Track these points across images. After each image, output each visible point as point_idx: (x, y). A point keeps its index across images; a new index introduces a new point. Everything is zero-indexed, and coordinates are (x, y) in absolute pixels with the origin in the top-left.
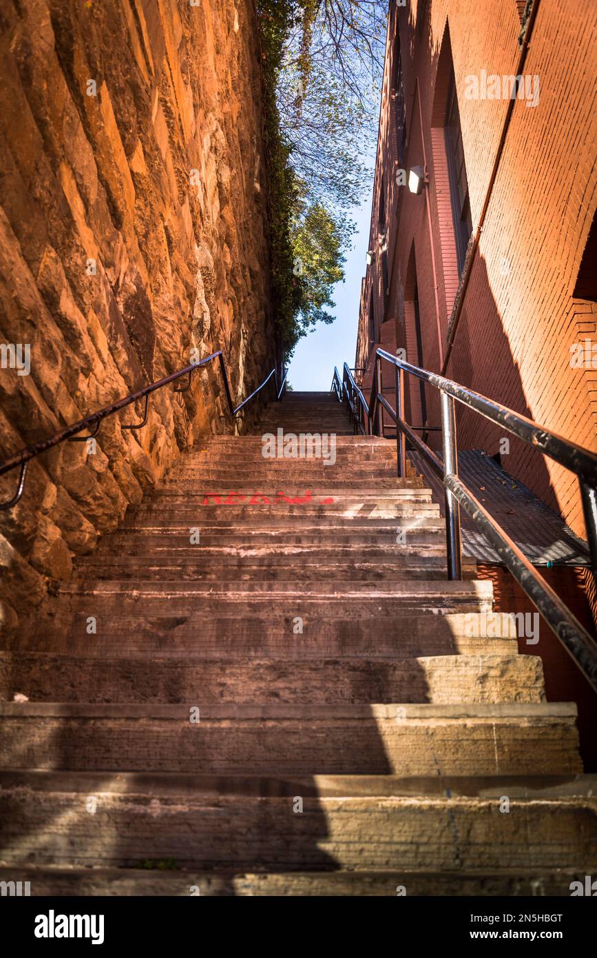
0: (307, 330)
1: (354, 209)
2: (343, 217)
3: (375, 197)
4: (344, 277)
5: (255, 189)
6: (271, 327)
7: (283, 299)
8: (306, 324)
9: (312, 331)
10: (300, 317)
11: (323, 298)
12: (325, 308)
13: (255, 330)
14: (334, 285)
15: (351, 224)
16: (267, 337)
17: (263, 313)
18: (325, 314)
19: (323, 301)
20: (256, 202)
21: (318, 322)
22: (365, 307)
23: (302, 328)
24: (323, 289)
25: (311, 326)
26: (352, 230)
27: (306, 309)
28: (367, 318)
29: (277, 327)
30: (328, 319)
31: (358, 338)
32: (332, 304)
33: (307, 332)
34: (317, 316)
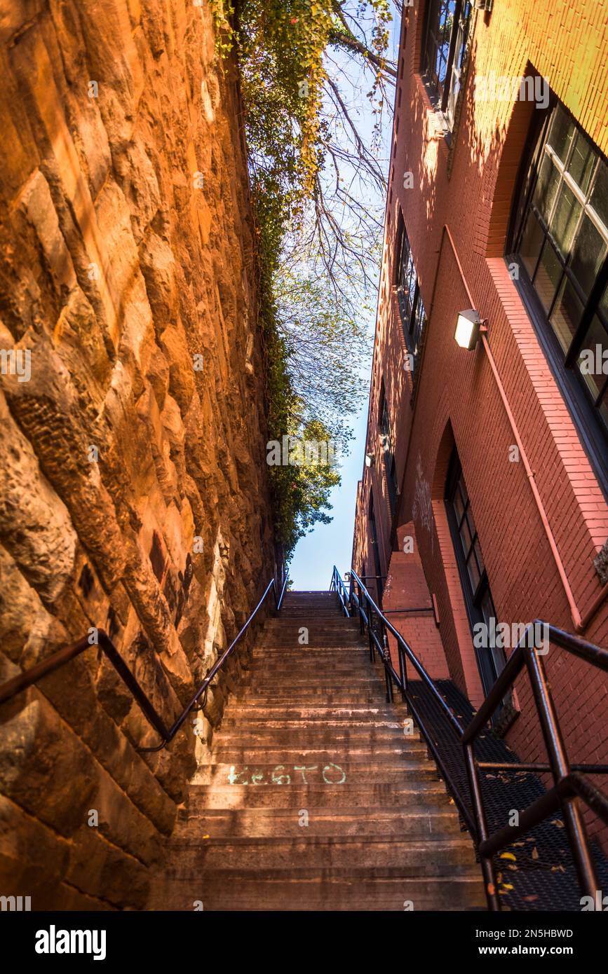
0: (306, 530)
1: (350, 416)
2: (340, 423)
3: (371, 402)
4: (340, 481)
5: (247, 369)
6: (269, 533)
7: (283, 501)
8: (305, 525)
9: (310, 531)
10: (299, 519)
11: (321, 501)
12: (322, 510)
13: (245, 539)
14: (331, 488)
15: (348, 430)
16: (264, 544)
17: (258, 517)
18: (323, 515)
19: (321, 503)
20: (249, 386)
21: (317, 522)
22: (362, 508)
23: (301, 528)
24: (320, 493)
25: (310, 527)
26: (349, 436)
27: (305, 511)
28: (365, 519)
29: (276, 531)
30: (327, 520)
31: (355, 536)
32: (329, 507)
33: (306, 532)
34: (315, 517)
